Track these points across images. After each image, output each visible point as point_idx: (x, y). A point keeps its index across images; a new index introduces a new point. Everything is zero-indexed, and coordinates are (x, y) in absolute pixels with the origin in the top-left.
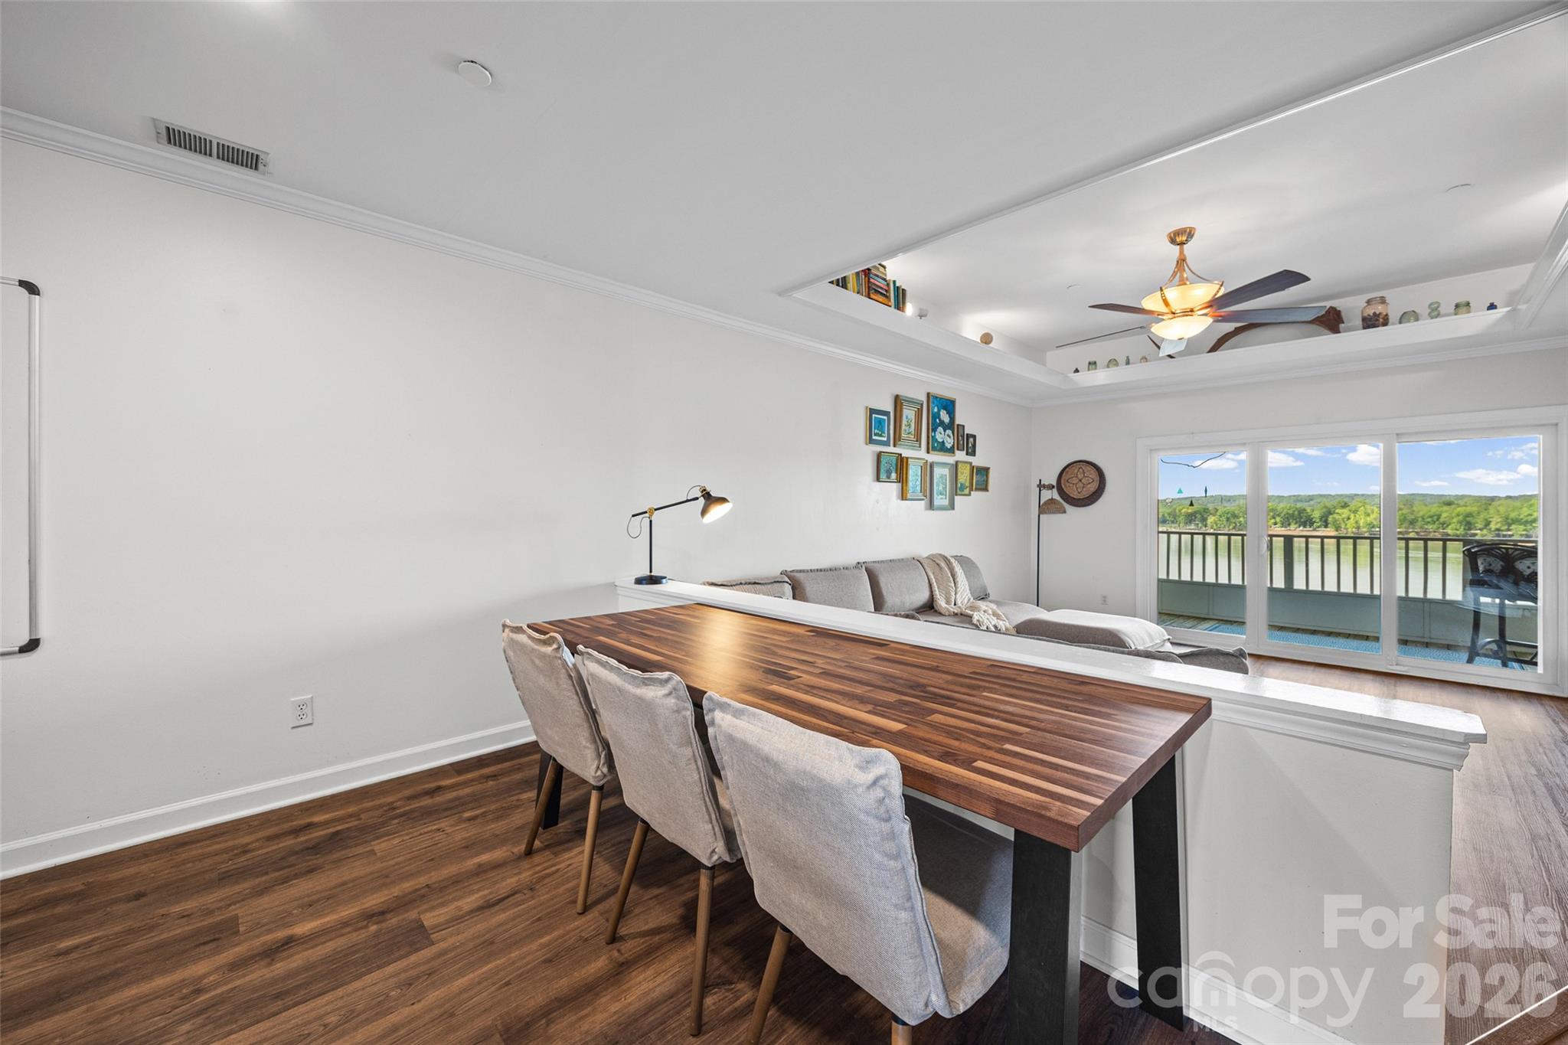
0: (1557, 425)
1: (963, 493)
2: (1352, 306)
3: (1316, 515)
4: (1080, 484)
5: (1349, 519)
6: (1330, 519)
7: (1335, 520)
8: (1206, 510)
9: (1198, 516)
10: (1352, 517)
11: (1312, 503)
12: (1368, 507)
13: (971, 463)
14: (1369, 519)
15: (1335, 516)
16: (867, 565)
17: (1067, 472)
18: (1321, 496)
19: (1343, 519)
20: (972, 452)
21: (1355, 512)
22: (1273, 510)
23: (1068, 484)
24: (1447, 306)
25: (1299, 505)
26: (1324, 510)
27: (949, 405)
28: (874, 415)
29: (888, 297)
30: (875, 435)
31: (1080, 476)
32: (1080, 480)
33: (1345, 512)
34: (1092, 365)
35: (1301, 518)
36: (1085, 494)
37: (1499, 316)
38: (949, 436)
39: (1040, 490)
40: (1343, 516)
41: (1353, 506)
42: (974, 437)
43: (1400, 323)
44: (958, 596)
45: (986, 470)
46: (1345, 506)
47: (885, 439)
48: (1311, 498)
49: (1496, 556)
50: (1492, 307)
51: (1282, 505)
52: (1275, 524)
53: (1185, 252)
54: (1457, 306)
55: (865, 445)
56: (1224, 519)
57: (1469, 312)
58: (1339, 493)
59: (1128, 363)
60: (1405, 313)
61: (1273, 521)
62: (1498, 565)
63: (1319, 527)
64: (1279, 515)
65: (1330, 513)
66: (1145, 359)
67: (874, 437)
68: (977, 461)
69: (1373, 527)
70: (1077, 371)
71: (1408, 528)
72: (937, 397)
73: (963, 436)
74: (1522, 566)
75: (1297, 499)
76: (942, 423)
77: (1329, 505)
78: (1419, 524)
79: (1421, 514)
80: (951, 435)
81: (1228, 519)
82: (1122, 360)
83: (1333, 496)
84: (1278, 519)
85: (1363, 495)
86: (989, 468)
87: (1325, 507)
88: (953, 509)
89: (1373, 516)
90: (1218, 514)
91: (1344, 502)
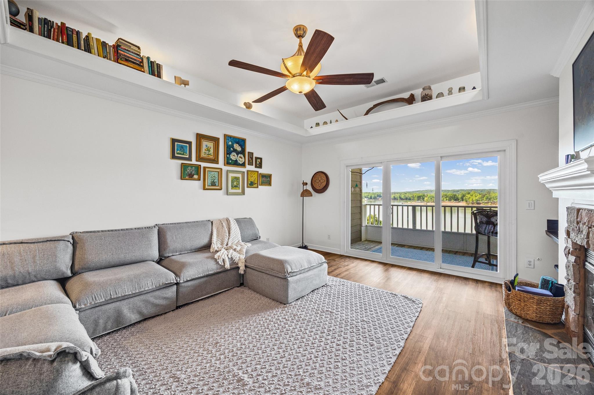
0: (505, 151)
1: (253, 186)
2: (418, 93)
3: (460, 197)
4: (320, 183)
5: (470, 198)
6: (464, 198)
7: (466, 199)
8: (424, 195)
9: (422, 198)
10: (471, 197)
11: (458, 192)
12: (476, 194)
13: (258, 172)
14: (476, 198)
15: (466, 197)
16: (160, 226)
17: (315, 177)
18: (461, 190)
19: (468, 198)
20: (260, 166)
21: (472, 196)
22: (446, 195)
23: (315, 183)
24: (456, 90)
25: (454, 193)
26: (462, 195)
27: (242, 142)
28: (176, 143)
29: (143, 66)
30: (177, 154)
31: (320, 179)
32: (320, 181)
33: (469, 196)
34: (318, 124)
35: (455, 198)
36: (322, 187)
37: (476, 92)
38: (241, 157)
39: (303, 186)
40: (468, 197)
41: (471, 194)
42: (261, 159)
43: (436, 98)
44: (230, 240)
45: (270, 176)
46: (469, 193)
47: (188, 157)
48: (458, 191)
49: (483, 215)
50: (474, 88)
51: (449, 193)
52: (447, 200)
53: (302, 42)
54: (460, 89)
55: (170, 159)
56: (430, 198)
57: (465, 91)
58: (467, 189)
59: (331, 122)
60: (438, 94)
61: (446, 199)
62: (485, 219)
63: (461, 201)
64: (448, 197)
65: (464, 196)
66: (337, 121)
67: (176, 155)
68: (262, 171)
69: (478, 201)
70: (312, 127)
71: (489, 201)
72: (231, 137)
73: (252, 158)
74: (493, 220)
75: (454, 191)
76: (235, 151)
77: (464, 193)
78: (492, 199)
79: (493, 196)
80: (243, 157)
81: (431, 199)
82: (328, 122)
83: (465, 190)
84: (447, 198)
85: (475, 190)
86: (271, 175)
87: (463, 194)
88: (244, 194)
89: (477, 197)
90: (428, 196)
91: (469, 192)
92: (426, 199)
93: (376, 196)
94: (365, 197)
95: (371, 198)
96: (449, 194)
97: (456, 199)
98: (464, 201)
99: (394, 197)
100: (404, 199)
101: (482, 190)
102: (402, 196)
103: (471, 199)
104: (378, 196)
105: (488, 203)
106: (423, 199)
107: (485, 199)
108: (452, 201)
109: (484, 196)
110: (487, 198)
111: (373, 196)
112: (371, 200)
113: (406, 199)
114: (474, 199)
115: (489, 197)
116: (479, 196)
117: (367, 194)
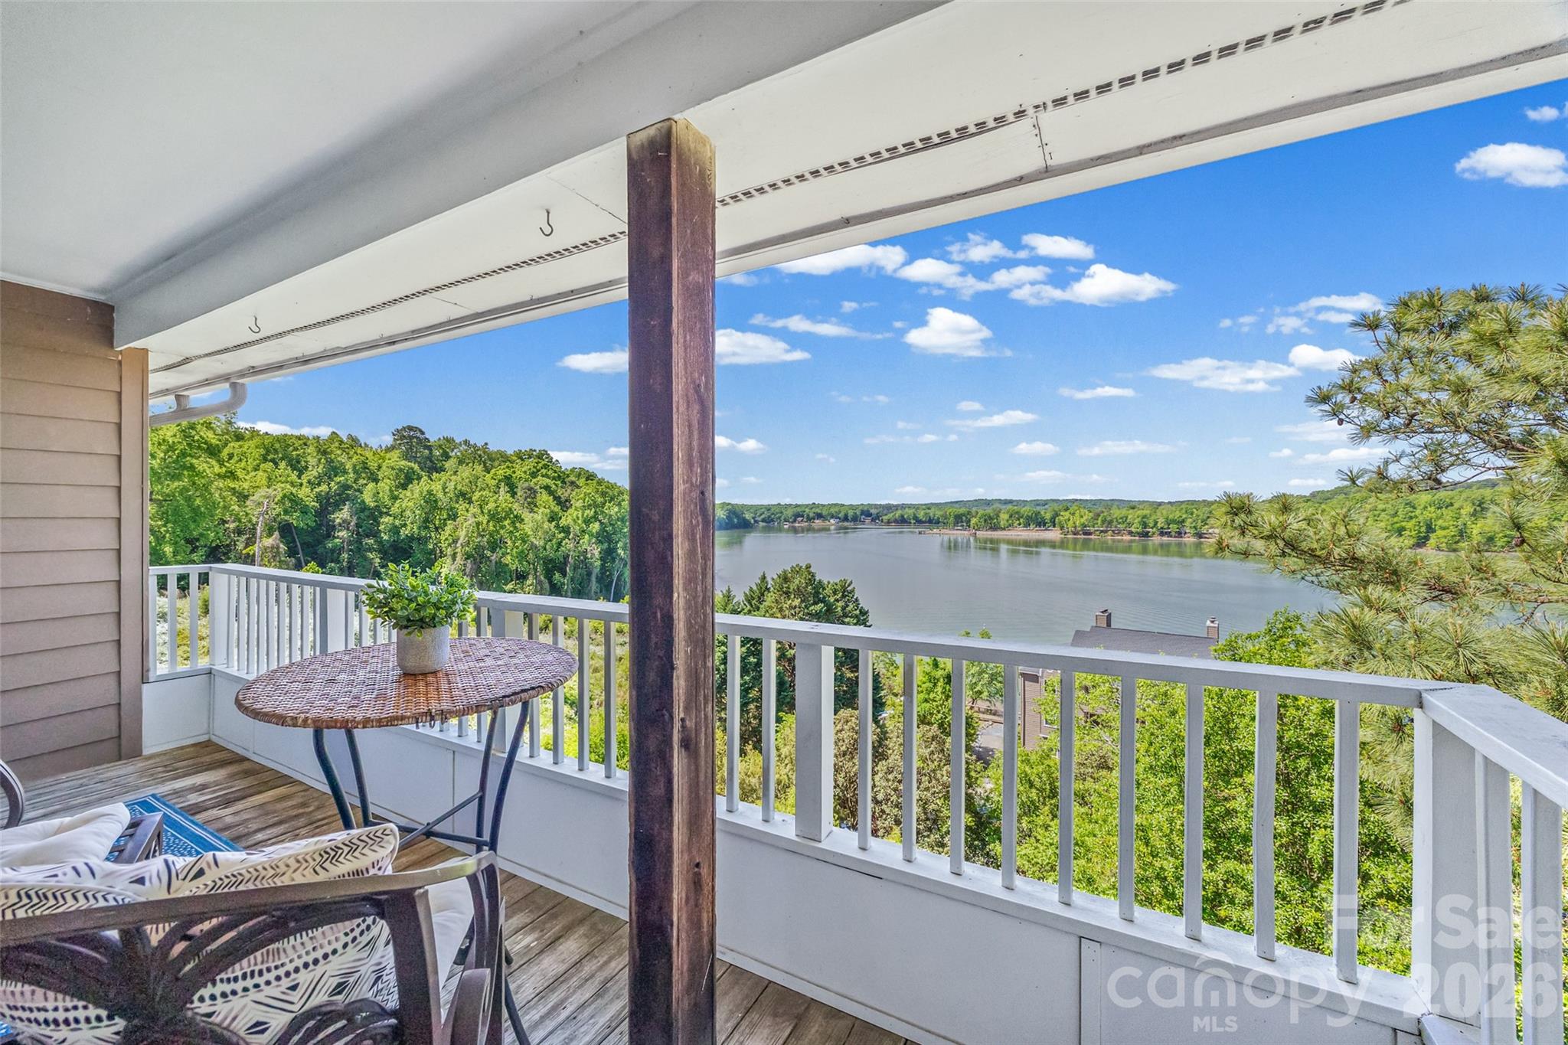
3: (1048, 516)
5: (1069, 520)
6: (1057, 520)
7: (1060, 522)
8: (969, 513)
10: (1071, 519)
11: (1046, 506)
12: (1082, 510)
14: (1082, 520)
15: (1060, 517)
19: (1065, 521)
21: (1073, 514)
25: (1038, 508)
26: (1053, 512)
33: (1067, 514)
35: (1037, 520)
40: (1066, 518)
41: (1071, 510)
46: (1067, 509)
48: (1045, 503)
51: (1026, 508)
52: (1019, 525)
63: (1050, 527)
64: (1022, 517)
65: (1057, 515)
75: (1036, 503)
77: (1057, 508)
78: (1115, 523)
84: (1021, 521)
85: (1079, 500)
87: (1054, 510)
89: (1085, 518)
91: (1066, 505)
92: (974, 521)
93: (858, 513)
94: (832, 517)
95: (846, 519)
96: (1026, 510)
97: (1041, 523)
98: (1057, 528)
99: (902, 516)
100: (925, 522)
101: (1095, 502)
102: (921, 515)
103: (1071, 522)
104: (863, 513)
105: (1106, 532)
106: (969, 521)
107: (1099, 522)
108: (1032, 527)
109: (1099, 515)
110: (1103, 522)
111: (851, 513)
112: (846, 524)
113: (930, 521)
114: (1077, 524)
115: (1109, 519)
116: (1088, 516)
117: (837, 509)
